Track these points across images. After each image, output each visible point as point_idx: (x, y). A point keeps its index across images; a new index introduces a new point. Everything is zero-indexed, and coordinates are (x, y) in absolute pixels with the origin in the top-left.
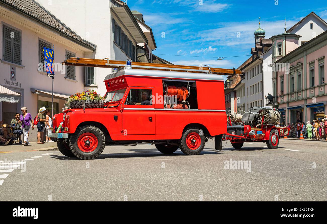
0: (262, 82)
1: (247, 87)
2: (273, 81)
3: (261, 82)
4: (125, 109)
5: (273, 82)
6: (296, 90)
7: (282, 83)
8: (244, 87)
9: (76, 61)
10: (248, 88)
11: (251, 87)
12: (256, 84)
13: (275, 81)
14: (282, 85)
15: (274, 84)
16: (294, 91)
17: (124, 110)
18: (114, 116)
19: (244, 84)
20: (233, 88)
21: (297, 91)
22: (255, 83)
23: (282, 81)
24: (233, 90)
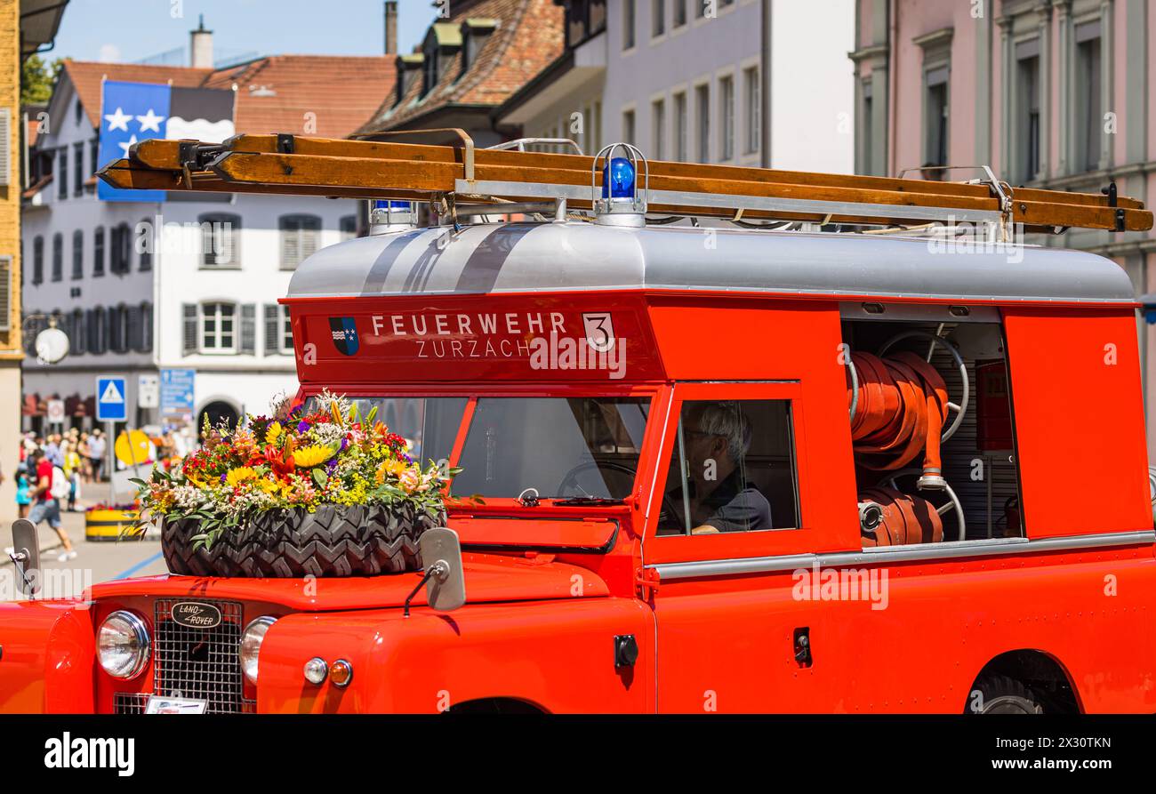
0: (760, 77)
1: (626, 107)
2: (857, 74)
3: (751, 72)
4: (664, 570)
5: (862, 82)
6: (1057, 170)
7: (938, 94)
8: (598, 106)
9: (278, 169)
10: (630, 116)
11: (659, 105)
12: (703, 91)
13: (879, 78)
14: (935, 114)
15: (869, 100)
16: (1041, 176)
17: (665, 581)
18: (618, 643)
19: (598, 81)
20: (489, 101)
21: (1068, 176)
22: (700, 81)
23: (936, 79)
24: (494, 120)
